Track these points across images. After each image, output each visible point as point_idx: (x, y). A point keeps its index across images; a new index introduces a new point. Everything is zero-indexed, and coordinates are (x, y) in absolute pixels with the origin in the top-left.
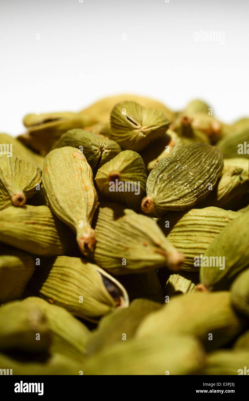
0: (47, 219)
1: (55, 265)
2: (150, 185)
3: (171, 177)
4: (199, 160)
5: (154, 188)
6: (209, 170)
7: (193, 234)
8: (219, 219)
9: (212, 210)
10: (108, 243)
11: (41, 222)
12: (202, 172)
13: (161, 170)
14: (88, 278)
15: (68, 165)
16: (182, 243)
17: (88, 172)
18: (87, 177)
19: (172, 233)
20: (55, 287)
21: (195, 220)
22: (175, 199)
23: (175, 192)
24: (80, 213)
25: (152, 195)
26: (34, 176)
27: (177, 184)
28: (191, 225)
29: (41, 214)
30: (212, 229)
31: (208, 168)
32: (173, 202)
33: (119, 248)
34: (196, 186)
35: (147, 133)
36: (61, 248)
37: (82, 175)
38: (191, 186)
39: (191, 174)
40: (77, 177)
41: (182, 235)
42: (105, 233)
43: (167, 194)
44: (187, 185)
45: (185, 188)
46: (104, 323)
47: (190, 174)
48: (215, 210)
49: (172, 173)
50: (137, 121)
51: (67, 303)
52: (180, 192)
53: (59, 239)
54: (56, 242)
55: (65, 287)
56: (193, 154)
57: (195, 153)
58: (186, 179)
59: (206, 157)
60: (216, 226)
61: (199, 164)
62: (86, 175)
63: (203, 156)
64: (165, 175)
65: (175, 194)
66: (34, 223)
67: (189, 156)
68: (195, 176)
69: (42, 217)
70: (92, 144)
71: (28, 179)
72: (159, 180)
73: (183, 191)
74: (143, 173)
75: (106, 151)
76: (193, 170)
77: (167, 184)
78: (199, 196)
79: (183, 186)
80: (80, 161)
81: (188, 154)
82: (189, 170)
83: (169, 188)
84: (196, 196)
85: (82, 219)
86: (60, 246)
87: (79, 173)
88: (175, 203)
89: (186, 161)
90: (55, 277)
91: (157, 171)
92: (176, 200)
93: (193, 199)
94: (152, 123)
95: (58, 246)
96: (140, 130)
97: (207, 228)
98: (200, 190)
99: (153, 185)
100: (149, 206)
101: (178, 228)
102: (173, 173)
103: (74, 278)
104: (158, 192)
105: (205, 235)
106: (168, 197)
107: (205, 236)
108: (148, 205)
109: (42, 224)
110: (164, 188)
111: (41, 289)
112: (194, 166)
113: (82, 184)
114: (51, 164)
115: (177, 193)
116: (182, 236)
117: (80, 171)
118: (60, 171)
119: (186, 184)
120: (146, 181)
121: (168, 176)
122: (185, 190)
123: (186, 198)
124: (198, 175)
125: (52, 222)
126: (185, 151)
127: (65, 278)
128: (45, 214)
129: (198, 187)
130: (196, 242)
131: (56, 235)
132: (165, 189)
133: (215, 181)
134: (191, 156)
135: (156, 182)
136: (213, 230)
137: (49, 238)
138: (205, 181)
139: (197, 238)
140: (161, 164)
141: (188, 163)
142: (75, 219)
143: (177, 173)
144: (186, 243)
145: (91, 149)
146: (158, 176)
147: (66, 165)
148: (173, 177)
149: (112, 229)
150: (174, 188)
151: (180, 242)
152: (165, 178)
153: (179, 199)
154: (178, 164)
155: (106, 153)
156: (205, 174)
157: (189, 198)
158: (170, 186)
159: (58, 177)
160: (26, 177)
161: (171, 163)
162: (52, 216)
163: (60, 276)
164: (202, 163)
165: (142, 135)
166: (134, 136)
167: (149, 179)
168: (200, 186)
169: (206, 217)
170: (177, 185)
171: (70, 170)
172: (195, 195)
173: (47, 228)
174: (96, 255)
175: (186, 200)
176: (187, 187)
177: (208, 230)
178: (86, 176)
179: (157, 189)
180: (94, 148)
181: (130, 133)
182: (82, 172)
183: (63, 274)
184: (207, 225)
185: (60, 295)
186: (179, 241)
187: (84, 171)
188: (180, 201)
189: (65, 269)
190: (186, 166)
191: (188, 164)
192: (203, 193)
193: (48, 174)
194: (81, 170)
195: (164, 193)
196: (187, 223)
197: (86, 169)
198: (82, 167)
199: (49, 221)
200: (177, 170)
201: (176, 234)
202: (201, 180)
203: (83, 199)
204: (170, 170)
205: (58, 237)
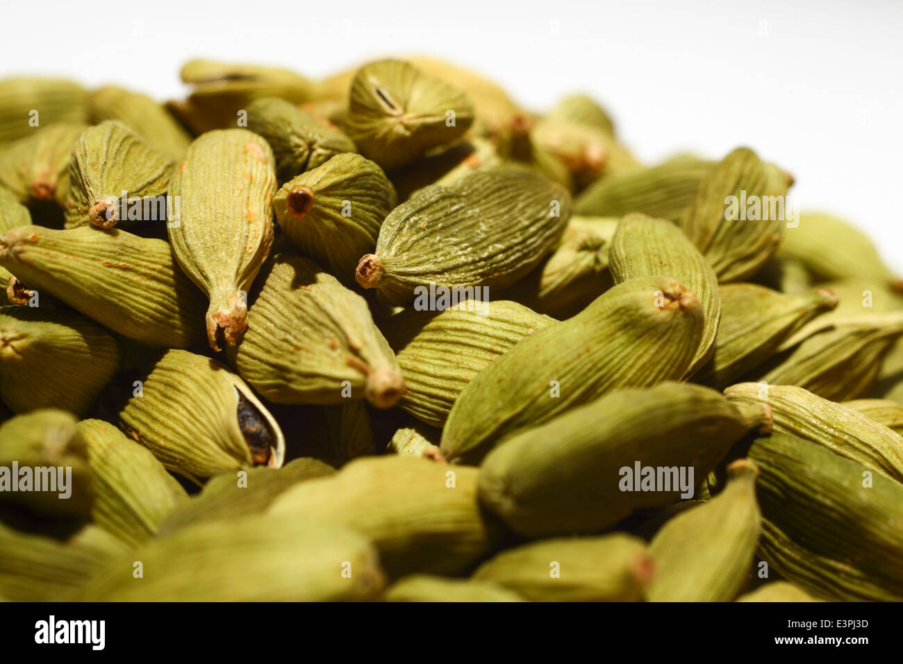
0: (158, 267)
1: (159, 364)
2: (386, 233)
3: (437, 225)
4: (509, 204)
5: (393, 240)
6: (527, 227)
7: (458, 349)
8: (516, 329)
9: (508, 307)
10: (266, 335)
11: (143, 270)
12: (510, 228)
13: (418, 207)
14: (212, 399)
15: (226, 164)
16: (431, 366)
17: (266, 187)
18: (261, 196)
19: (417, 341)
20: (149, 409)
21: (468, 321)
22: (432, 270)
23: (436, 257)
24: (226, 264)
25: (385, 254)
26: (155, 176)
27: (445, 242)
28: (456, 329)
29: (147, 254)
30: (498, 345)
31: (526, 223)
32: (426, 277)
33: (285, 345)
34: (485, 254)
35: (414, 129)
36: (180, 332)
37: (250, 189)
38: (474, 252)
39: (484, 227)
40: (237, 192)
41: (434, 349)
42: (266, 313)
43: (419, 257)
44: (466, 248)
45: (460, 253)
46: (210, 488)
47: (480, 227)
48: (514, 309)
49: (440, 218)
50: (397, 100)
51: (162, 443)
52: (448, 258)
53: (179, 313)
54: (169, 317)
55: (167, 410)
56: (499, 190)
57: (506, 187)
58: (469, 236)
59: (530, 200)
60: (507, 340)
61: (507, 212)
62: (259, 191)
63: (522, 198)
64: (424, 219)
65: (435, 260)
66: (125, 269)
67: (489, 191)
68: (490, 234)
69: (148, 261)
70: (294, 133)
71: (138, 180)
72: (407, 226)
73: (454, 258)
74: (378, 207)
75: (320, 151)
76: (491, 221)
77: (422, 238)
78: (488, 275)
79: (456, 248)
80: (254, 162)
81: (489, 188)
82: (481, 219)
83: (424, 246)
84: (482, 275)
85: (226, 277)
86: (179, 329)
87: (244, 185)
88: (430, 278)
89: (479, 201)
90: (154, 388)
91: (410, 208)
92: (434, 273)
93: (473, 278)
94: (428, 108)
95: (174, 327)
96: (398, 120)
97: (487, 342)
98: (493, 264)
99: (392, 235)
100: (371, 273)
101: (430, 333)
102: (443, 219)
103: (187, 395)
104: (400, 249)
105: (479, 356)
106: (418, 264)
107: (480, 358)
108: (369, 270)
109: (145, 275)
110: (415, 245)
111: (123, 409)
112: (494, 213)
113: (244, 206)
114: (193, 157)
115: (440, 259)
116: (434, 351)
117: (247, 182)
118: (206, 174)
119: (466, 245)
120: (381, 224)
121: (429, 223)
122: (460, 256)
123: (457, 273)
124: (498, 233)
125: (168, 275)
126: (484, 181)
127: (170, 392)
128: (157, 255)
129: (490, 257)
130: (458, 366)
131: (173, 304)
132: (417, 247)
133: (536, 253)
134: (493, 192)
135: (400, 229)
136: (498, 349)
137: (154, 305)
138: (510, 248)
139: (463, 359)
140: (424, 197)
141: (484, 204)
142: (211, 276)
143: (453, 221)
144: (438, 365)
145: (287, 141)
146: (407, 219)
147: (223, 163)
148: (440, 225)
149: (281, 307)
150: (436, 247)
151: (427, 363)
152: (422, 224)
153: (442, 272)
154: (460, 202)
155: (319, 155)
156: (514, 233)
157: (463, 274)
158: (429, 242)
159: (198, 184)
160: (135, 175)
161: (443, 198)
162: (170, 263)
163: (162, 387)
164: (516, 210)
165: (400, 130)
166: (384, 130)
167: (387, 222)
168: (496, 255)
169: (492, 319)
170: (445, 244)
171: (227, 175)
172: (480, 271)
173: (154, 284)
174: (240, 355)
175: (456, 276)
176: (465, 252)
177: (489, 346)
178: (259, 194)
179: (397, 243)
180: (295, 140)
181: (377, 123)
182: (251, 183)
183: (167, 385)
184: (490, 336)
185: (153, 425)
186: (426, 360)
187: (257, 182)
188: (442, 276)
189: (175, 375)
190: (477, 210)
191: (484, 207)
192: (500, 272)
193: (181, 176)
194: (251, 180)
195: (412, 254)
196: (449, 325)
197: (263, 180)
198: (254, 174)
199: (160, 272)
200: (455, 214)
201: (425, 344)
202: (501, 243)
203: (237, 238)
204: (437, 211)
205: (177, 308)
